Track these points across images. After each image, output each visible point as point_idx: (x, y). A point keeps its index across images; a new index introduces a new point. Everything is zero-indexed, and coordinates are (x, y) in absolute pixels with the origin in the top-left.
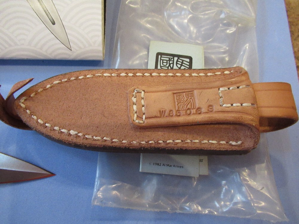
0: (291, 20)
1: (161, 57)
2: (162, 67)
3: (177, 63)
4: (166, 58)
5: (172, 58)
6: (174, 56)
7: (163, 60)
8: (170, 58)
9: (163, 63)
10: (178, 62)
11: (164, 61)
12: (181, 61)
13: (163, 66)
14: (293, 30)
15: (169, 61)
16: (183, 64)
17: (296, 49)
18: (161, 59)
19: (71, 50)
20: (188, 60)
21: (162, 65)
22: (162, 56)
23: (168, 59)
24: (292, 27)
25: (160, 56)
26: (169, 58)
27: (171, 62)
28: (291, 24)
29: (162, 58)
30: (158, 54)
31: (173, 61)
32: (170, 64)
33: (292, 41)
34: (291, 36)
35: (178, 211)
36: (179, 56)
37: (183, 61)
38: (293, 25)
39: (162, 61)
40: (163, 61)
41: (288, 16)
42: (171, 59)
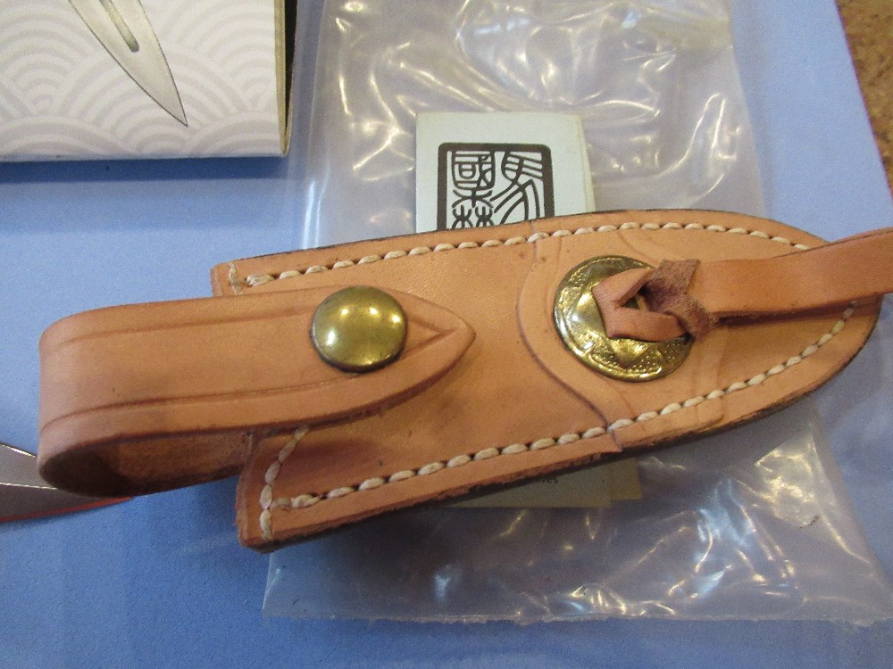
0: (853, 31)
1: (454, 156)
2: (460, 185)
3: (504, 169)
4: (468, 158)
5: (487, 156)
6: (492, 148)
7: (461, 164)
8: (482, 155)
9: (461, 171)
10: (507, 166)
11: (464, 167)
12: (517, 161)
13: (463, 180)
14: (861, 56)
15: (481, 163)
16: (524, 169)
17: (876, 111)
18: (454, 163)
19: (187, 125)
20: (538, 156)
21: (458, 178)
22: (458, 153)
23: (476, 159)
24: (859, 48)
25: (449, 154)
26: (480, 156)
27: (485, 167)
28: (854, 42)
29: (457, 159)
30: (444, 149)
31: (493, 163)
32: (483, 174)
33: (862, 90)
34: (859, 76)
35: (549, 618)
36: (508, 149)
37: (522, 159)
38: (862, 44)
39: (457, 167)
40: (460, 167)
41: (845, 21)
42: (486, 159)
